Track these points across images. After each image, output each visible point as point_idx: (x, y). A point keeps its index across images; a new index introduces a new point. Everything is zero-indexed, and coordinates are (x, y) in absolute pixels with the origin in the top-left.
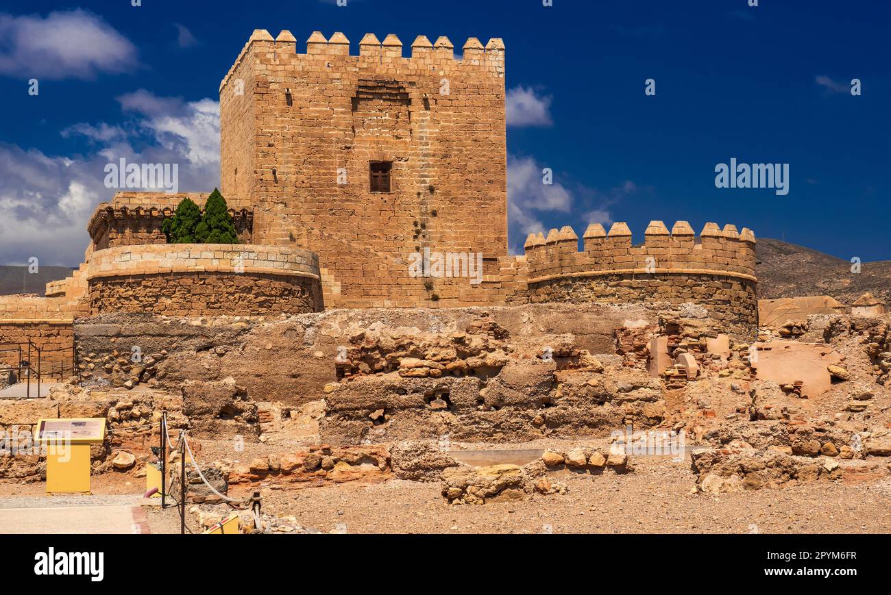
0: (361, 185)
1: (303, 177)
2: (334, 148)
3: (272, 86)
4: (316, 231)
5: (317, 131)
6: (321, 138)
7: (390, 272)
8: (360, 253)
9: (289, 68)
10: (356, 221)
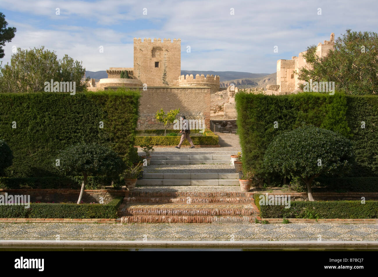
0: (153, 66)
1: (142, 65)
2: (148, 59)
3: (137, 48)
4: (145, 75)
5: (145, 56)
6: (146, 57)
7: (159, 82)
8: (153, 79)
9: (140, 45)
10: (152, 72)
